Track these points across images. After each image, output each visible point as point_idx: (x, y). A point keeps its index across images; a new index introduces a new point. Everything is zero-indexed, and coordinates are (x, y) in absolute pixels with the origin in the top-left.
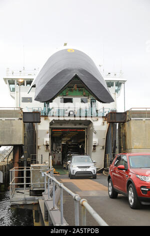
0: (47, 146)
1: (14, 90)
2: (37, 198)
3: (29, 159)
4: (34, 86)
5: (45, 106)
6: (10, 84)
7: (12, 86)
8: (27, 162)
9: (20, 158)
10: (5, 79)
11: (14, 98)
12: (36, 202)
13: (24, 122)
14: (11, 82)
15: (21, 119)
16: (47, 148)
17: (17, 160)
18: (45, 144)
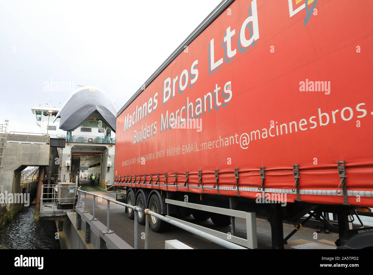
0: (68, 167)
1: (40, 119)
2: (65, 211)
3: (53, 178)
4: (59, 117)
5: (68, 134)
6: (37, 114)
7: (39, 116)
8: (51, 181)
9: (44, 177)
10: (33, 110)
11: (40, 126)
12: (64, 214)
13: (51, 146)
14: (38, 113)
15: (48, 144)
16: (68, 169)
17: (42, 178)
18: (66, 165)
